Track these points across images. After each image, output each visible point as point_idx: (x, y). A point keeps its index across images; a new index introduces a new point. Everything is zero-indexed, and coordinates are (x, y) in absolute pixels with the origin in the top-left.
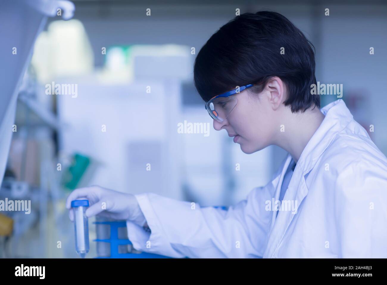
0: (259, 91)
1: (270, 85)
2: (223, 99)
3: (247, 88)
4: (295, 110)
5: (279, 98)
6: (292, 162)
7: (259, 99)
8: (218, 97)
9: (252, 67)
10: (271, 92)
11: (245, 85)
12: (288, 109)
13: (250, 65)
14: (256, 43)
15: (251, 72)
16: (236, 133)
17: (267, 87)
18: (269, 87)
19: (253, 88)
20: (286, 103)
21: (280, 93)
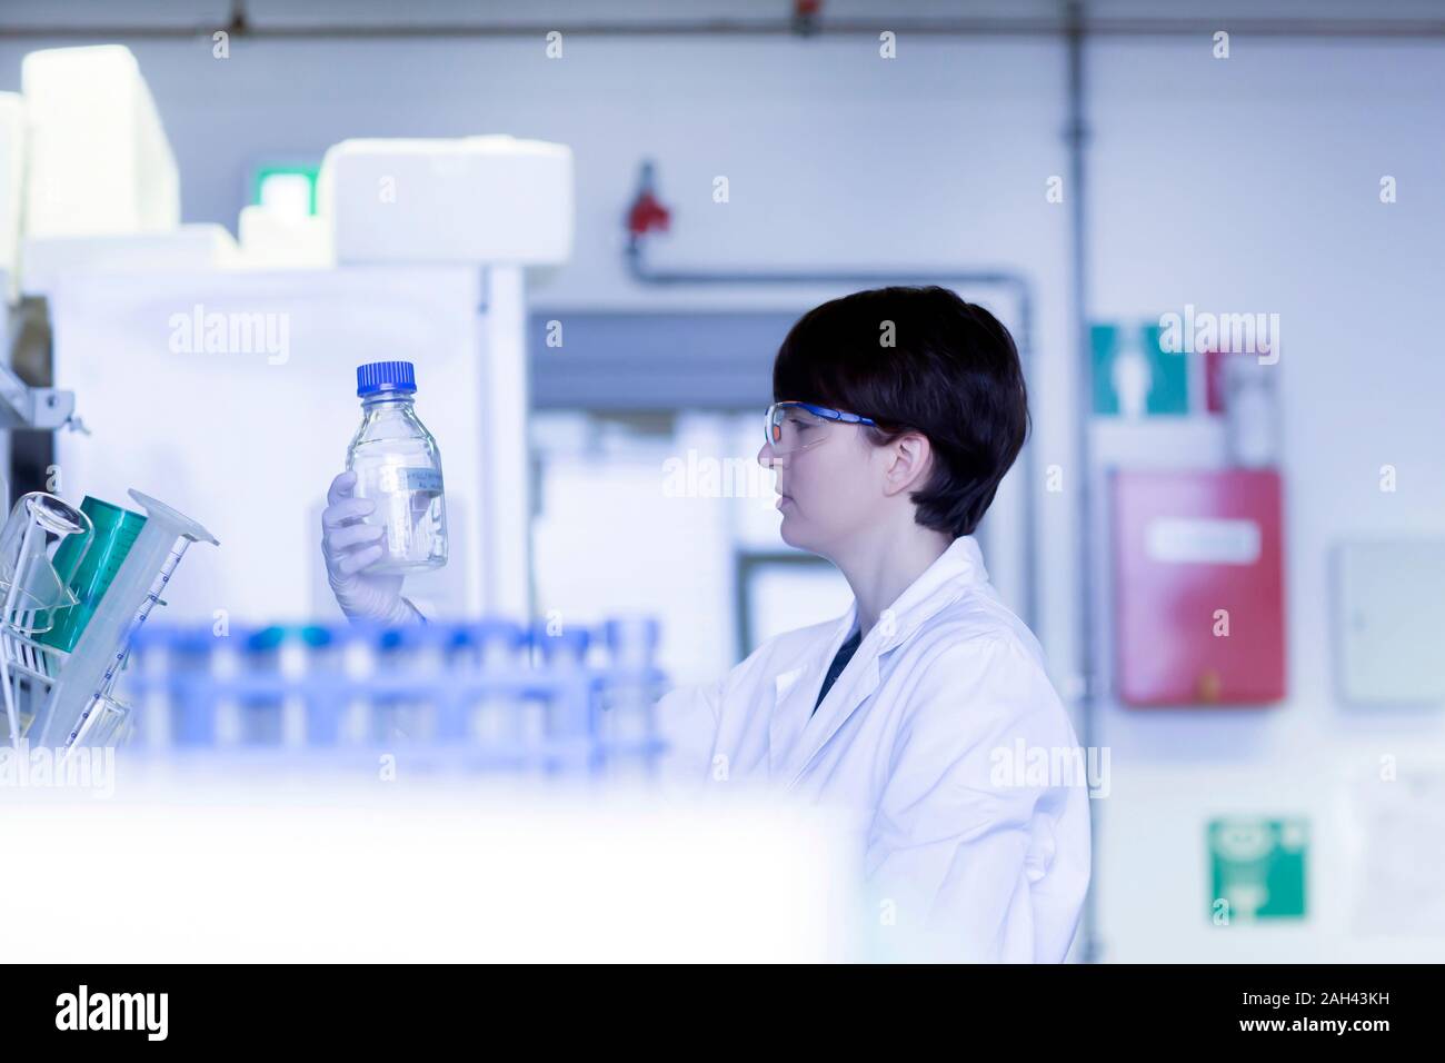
0: (880, 442)
1: (905, 445)
2: (804, 415)
3: (860, 422)
4: (921, 520)
5: (907, 476)
6: (855, 631)
7: (870, 456)
8: (801, 406)
9: (894, 395)
10: (899, 458)
11: (862, 416)
12: (910, 510)
13: (895, 387)
14: (931, 355)
15: (887, 400)
16: (790, 491)
17: (898, 444)
18: (901, 447)
19: (872, 428)
20: (916, 498)
21: (912, 470)
